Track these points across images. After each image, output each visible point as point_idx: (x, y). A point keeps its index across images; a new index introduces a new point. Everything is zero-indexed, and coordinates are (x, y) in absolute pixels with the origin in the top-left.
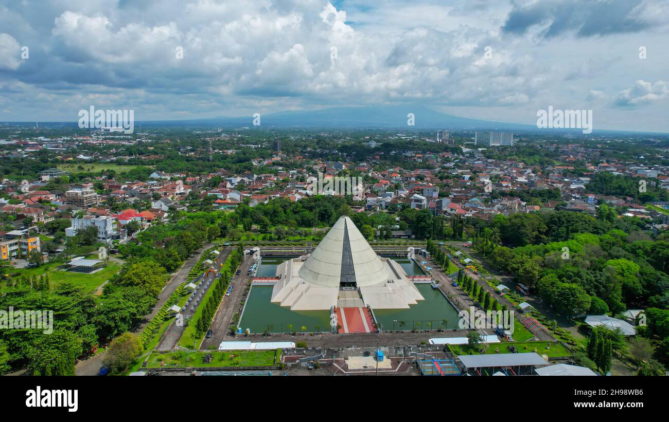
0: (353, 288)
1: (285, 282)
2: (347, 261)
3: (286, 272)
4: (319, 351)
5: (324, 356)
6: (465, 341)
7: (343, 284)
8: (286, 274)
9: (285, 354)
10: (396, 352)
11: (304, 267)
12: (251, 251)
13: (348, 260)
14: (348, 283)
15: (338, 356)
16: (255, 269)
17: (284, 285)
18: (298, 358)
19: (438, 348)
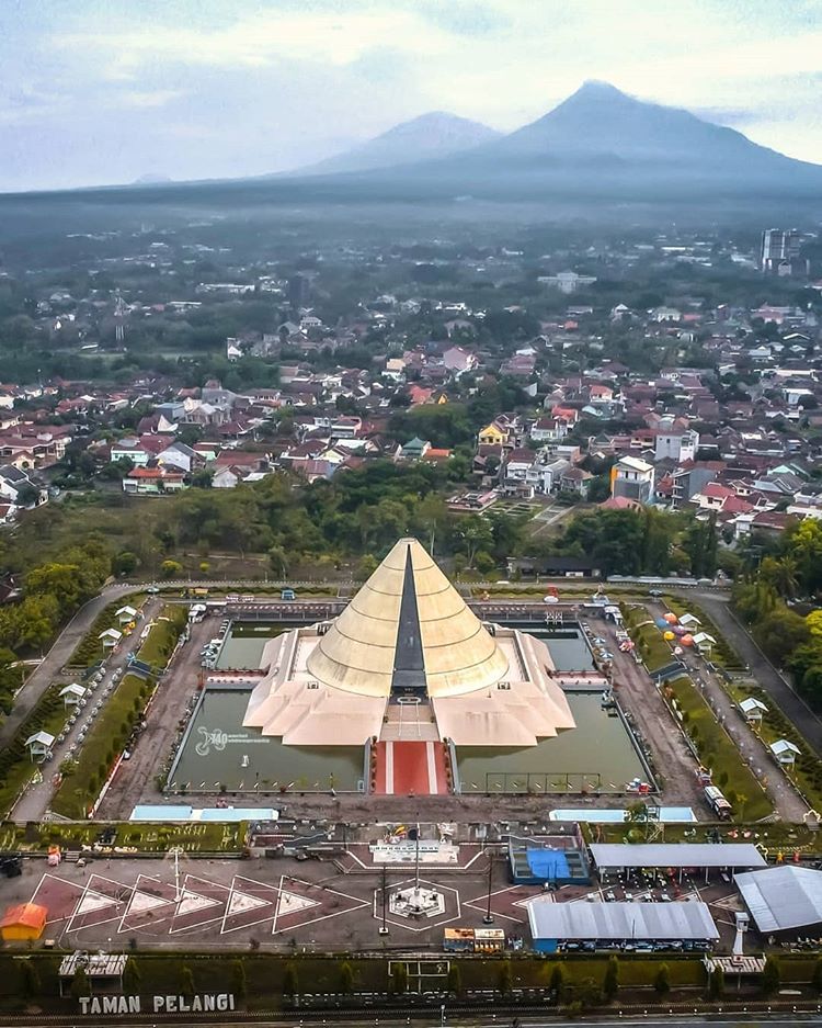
0: (420, 700)
1: (274, 684)
2: (409, 641)
3: (280, 660)
4: (325, 827)
5: (330, 837)
6: (618, 816)
7: (398, 691)
8: (279, 665)
9: (256, 833)
10: (473, 832)
11: (319, 650)
12: (207, 606)
13: (412, 639)
14: (409, 688)
15: (357, 837)
16: (215, 650)
17: (272, 690)
18: (279, 840)
19: (562, 829)
